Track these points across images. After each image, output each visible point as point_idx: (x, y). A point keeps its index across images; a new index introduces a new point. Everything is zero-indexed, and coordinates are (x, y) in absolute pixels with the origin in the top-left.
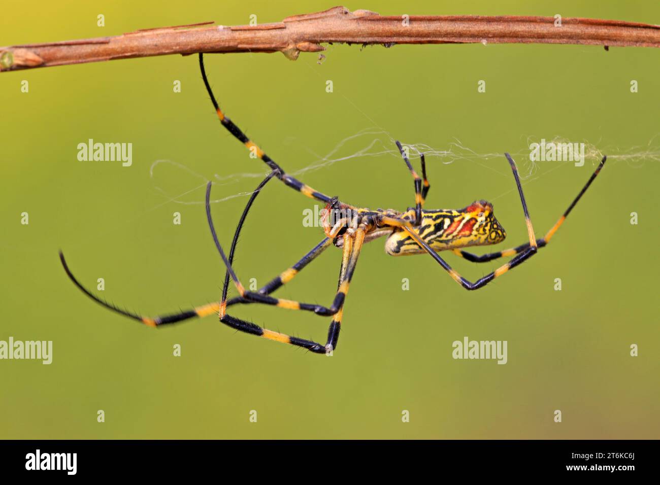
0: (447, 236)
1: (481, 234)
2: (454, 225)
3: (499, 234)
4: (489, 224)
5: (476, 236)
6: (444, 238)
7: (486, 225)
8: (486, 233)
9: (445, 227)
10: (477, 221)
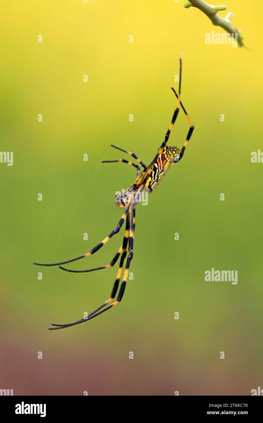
0: (161, 169)
1: (170, 157)
2: (159, 163)
3: (175, 150)
4: (169, 151)
5: (169, 159)
6: (160, 171)
7: (169, 152)
8: (171, 155)
9: (157, 167)
10: (164, 154)
